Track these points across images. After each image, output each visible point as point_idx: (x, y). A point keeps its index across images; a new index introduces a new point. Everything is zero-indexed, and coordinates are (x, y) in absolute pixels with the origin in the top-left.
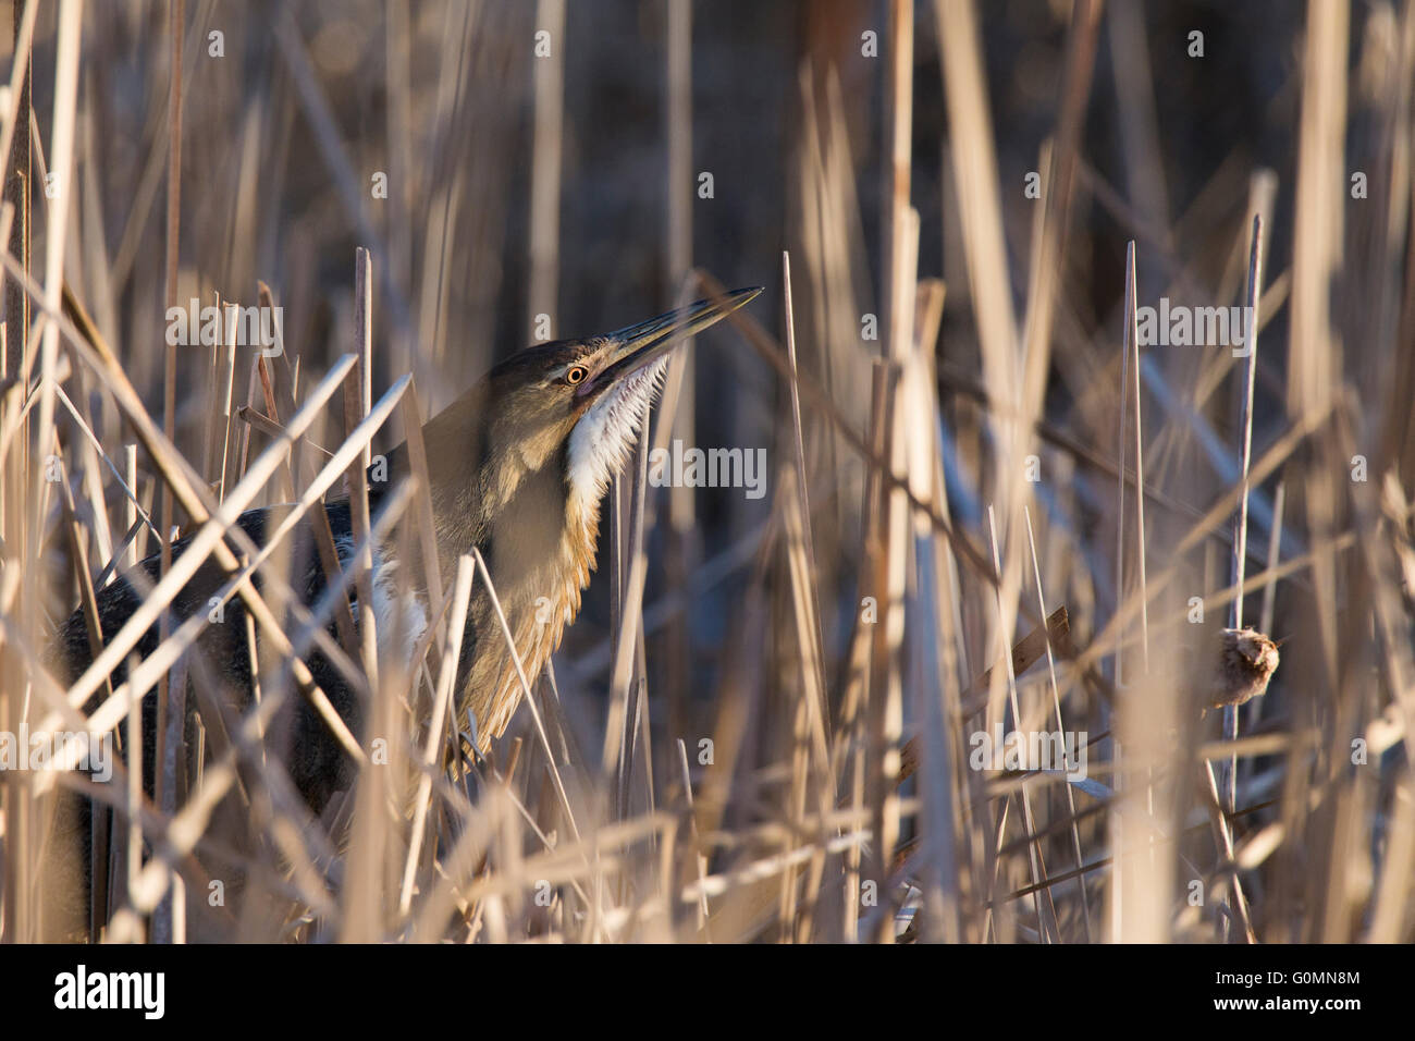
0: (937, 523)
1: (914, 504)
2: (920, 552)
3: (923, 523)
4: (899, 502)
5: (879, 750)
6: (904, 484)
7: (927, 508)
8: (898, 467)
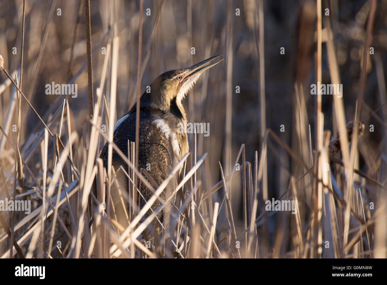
0: (330, 190)
1: (324, 186)
2: (326, 198)
3: (326, 191)
4: (320, 186)
5: (317, 247)
6: (322, 181)
7: (327, 187)
8: (320, 177)
